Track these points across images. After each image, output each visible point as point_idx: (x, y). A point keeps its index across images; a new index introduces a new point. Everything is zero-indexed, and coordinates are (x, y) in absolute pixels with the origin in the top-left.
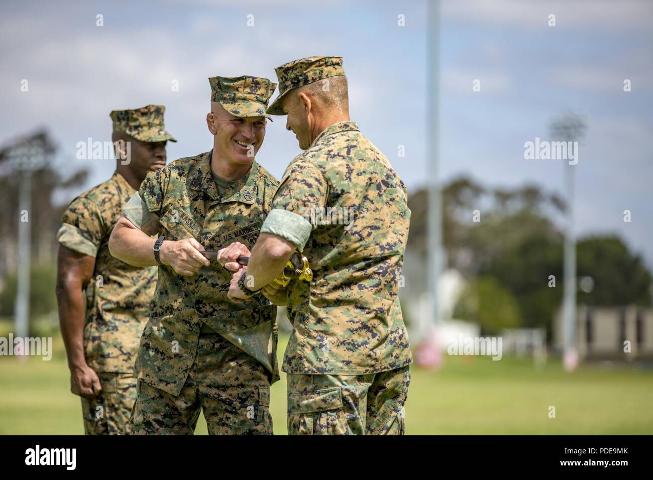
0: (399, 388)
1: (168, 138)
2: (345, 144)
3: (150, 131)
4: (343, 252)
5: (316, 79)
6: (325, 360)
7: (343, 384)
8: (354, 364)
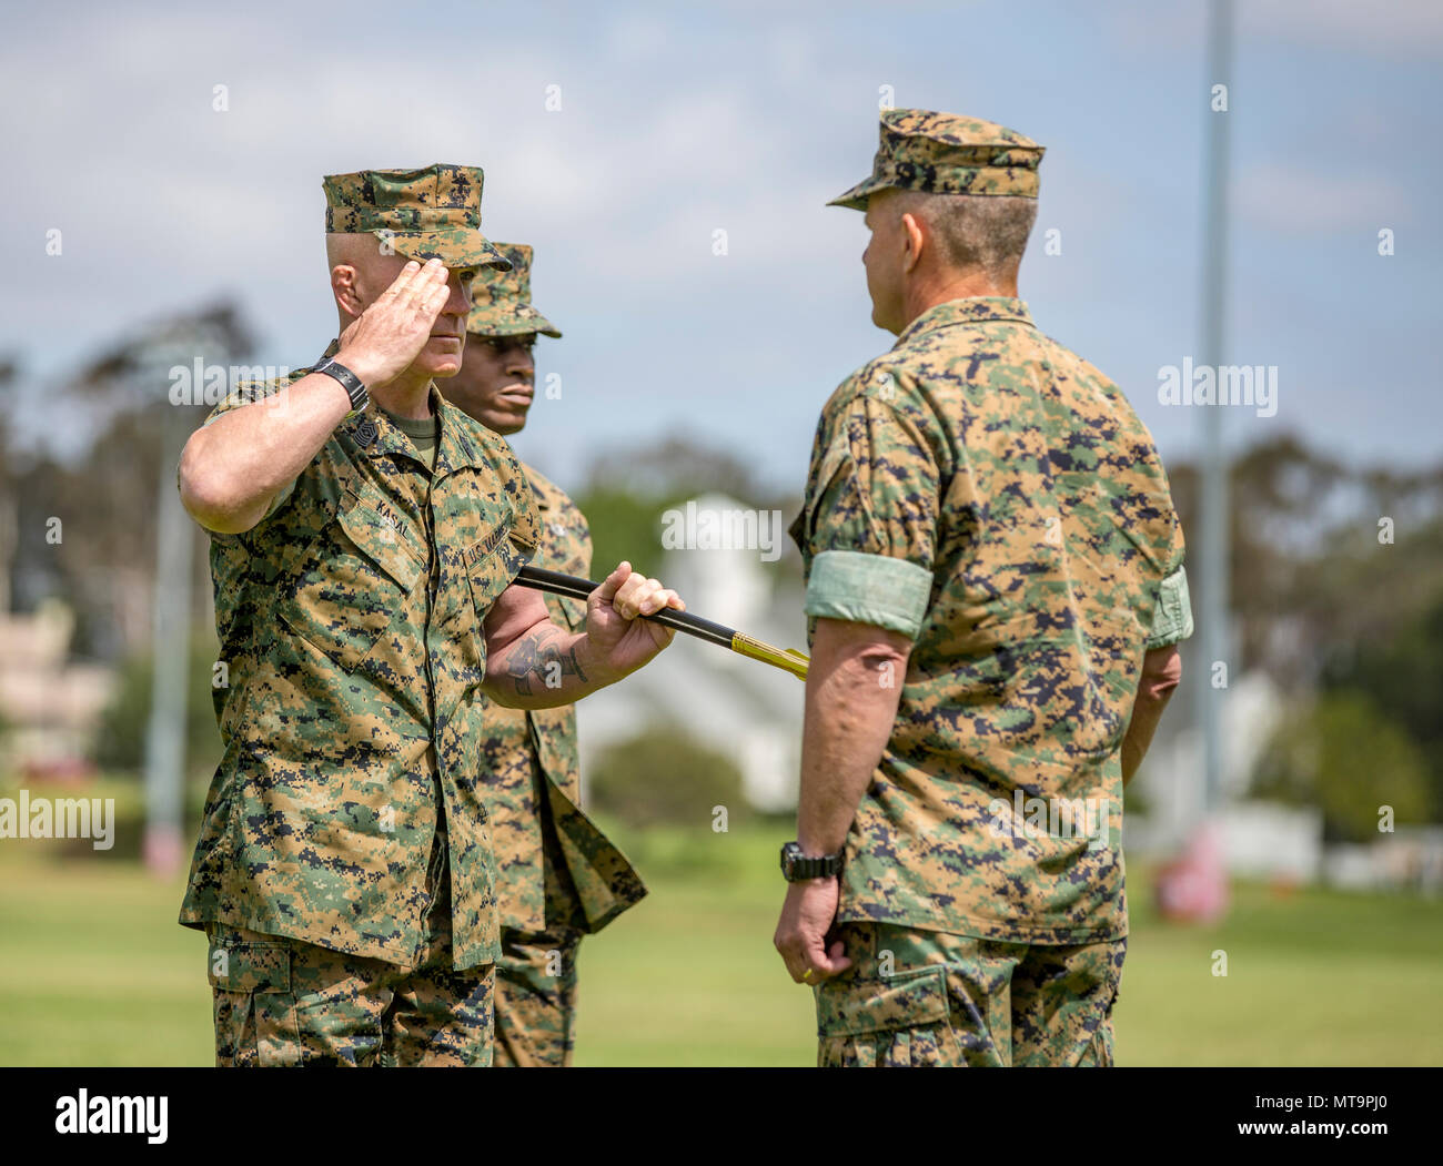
0: (1099, 969)
1: (539, 328)
2: (969, 350)
3: (493, 309)
4: (944, 627)
5: (953, 188)
6: (887, 886)
7: (949, 959)
8: (961, 905)
